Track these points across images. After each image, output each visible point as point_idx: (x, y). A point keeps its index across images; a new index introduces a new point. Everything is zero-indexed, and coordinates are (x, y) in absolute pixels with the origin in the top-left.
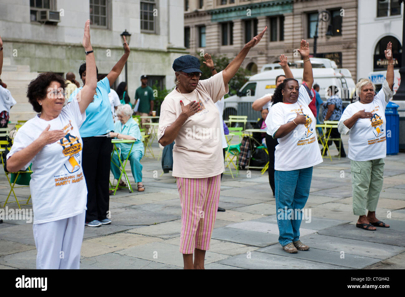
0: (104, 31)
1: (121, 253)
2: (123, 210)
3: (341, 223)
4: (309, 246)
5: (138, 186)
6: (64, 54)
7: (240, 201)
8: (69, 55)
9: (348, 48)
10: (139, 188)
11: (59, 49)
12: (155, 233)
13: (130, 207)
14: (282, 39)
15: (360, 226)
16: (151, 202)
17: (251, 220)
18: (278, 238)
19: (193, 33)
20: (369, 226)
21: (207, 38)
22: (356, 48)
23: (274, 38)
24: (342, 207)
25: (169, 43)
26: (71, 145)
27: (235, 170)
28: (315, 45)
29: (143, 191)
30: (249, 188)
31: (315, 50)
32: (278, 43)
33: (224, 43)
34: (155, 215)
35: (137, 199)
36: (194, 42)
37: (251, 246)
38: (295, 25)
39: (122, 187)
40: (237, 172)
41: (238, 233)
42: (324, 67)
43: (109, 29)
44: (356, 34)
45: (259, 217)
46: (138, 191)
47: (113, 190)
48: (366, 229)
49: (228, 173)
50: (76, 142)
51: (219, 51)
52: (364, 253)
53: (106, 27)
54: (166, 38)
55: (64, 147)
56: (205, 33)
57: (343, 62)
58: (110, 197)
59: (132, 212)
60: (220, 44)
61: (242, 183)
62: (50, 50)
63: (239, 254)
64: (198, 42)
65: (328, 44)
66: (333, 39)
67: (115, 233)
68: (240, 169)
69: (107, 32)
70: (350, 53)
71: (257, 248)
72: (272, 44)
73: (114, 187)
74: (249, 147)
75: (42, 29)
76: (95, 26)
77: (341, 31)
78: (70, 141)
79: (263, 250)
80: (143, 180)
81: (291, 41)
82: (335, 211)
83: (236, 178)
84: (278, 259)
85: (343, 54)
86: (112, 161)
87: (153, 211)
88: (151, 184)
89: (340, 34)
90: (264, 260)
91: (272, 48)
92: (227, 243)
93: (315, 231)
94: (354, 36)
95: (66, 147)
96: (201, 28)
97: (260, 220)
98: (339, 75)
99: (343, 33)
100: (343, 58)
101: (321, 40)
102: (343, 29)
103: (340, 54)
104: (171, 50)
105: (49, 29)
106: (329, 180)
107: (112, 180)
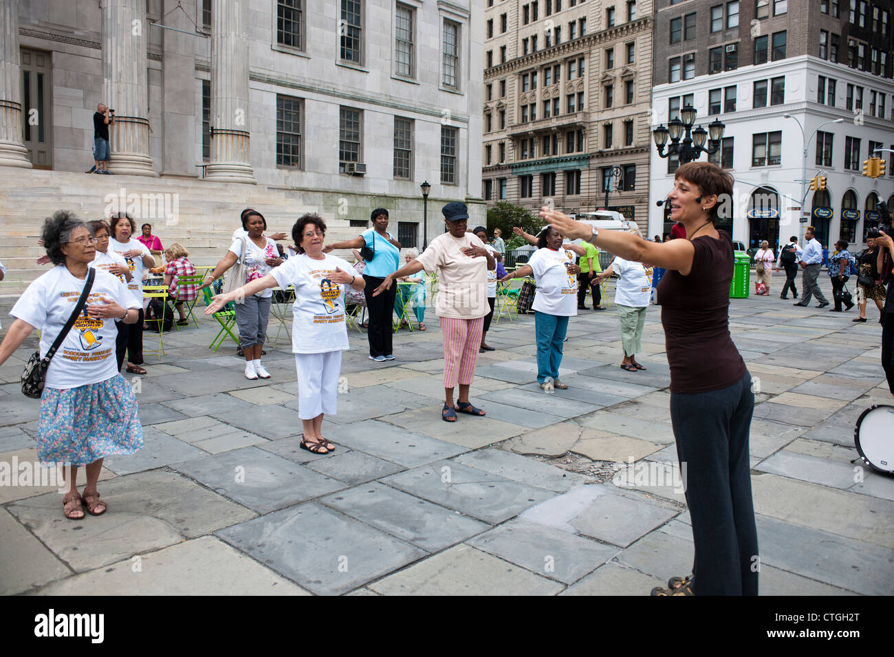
0: (406, 182)
1: (389, 385)
2: (401, 347)
3: (602, 364)
4: (568, 385)
5: (420, 325)
6: (369, 203)
7: (512, 342)
8: (373, 204)
9: (640, 202)
10: (420, 327)
11: (364, 199)
12: (425, 369)
13: (407, 345)
14: (578, 192)
15: (623, 367)
16: (428, 340)
17: (518, 360)
18: (536, 376)
19: (495, 186)
20: (630, 367)
21: (508, 190)
22: (648, 203)
23: (571, 192)
24: (607, 350)
25: (467, 194)
26: (330, 290)
27: (515, 313)
28: (607, 199)
29: (424, 330)
30: (524, 330)
31: (606, 204)
32: (574, 196)
33: (523, 195)
34: (430, 352)
35: (417, 337)
36: (495, 194)
37: (511, 383)
38: (591, 180)
39: (404, 326)
40: (515, 316)
41: (503, 371)
42: (612, 219)
43: (411, 180)
44: (648, 189)
45: (526, 357)
46: (420, 330)
47: (395, 329)
48: (627, 370)
49: (507, 317)
50: (336, 288)
51: (518, 202)
52: (616, 392)
53: (409, 179)
54: (464, 189)
55: (323, 290)
56: (506, 186)
57: (636, 215)
58: (393, 335)
59: (409, 349)
60: (520, 196)
61: (520, 326)
62: (357, 200)
63: (498, 390)
64: (498, 194)
65: (622, 198)
66: (625, 193)
67: (387, 368)
68: (519, 313)
69: (409, 183)
70: (642, 207)
71: (515, 386)
72: (568, 197)
73: (396, 326)
74: (529, 292)
75: (350, 180)
76: (399, 178)
77: (634, 186)
78: (330, 286)
79: (522, 387)
80: (424, 320)
81: (587, 195)
82: (600, 353)
83: (514, 321)
84: (534, 396)
85: (636, 207)
86: (396, 302)
87: (428, 348)
88: (432, 324)
89: (633, 189)
90: (521, 396)
91: (569, 201)
92: (490, 380)
93: (575, 371)
94: (646, 191)
95: (325, 290)
96: (502, 181)
97: (526, 360)
98: (627, 227)
99: (636, 188)
100: (636, 211)
101: (614, 194)
102: (636, 184)
103: (633, 208)
104: (469, 201)
105: (356, 180)
106: (601, 325)
107: (396, 318)
